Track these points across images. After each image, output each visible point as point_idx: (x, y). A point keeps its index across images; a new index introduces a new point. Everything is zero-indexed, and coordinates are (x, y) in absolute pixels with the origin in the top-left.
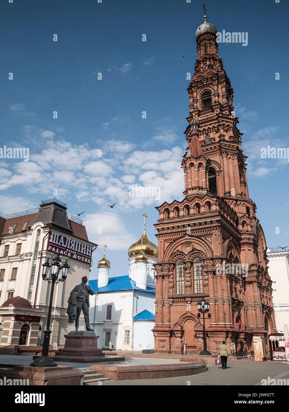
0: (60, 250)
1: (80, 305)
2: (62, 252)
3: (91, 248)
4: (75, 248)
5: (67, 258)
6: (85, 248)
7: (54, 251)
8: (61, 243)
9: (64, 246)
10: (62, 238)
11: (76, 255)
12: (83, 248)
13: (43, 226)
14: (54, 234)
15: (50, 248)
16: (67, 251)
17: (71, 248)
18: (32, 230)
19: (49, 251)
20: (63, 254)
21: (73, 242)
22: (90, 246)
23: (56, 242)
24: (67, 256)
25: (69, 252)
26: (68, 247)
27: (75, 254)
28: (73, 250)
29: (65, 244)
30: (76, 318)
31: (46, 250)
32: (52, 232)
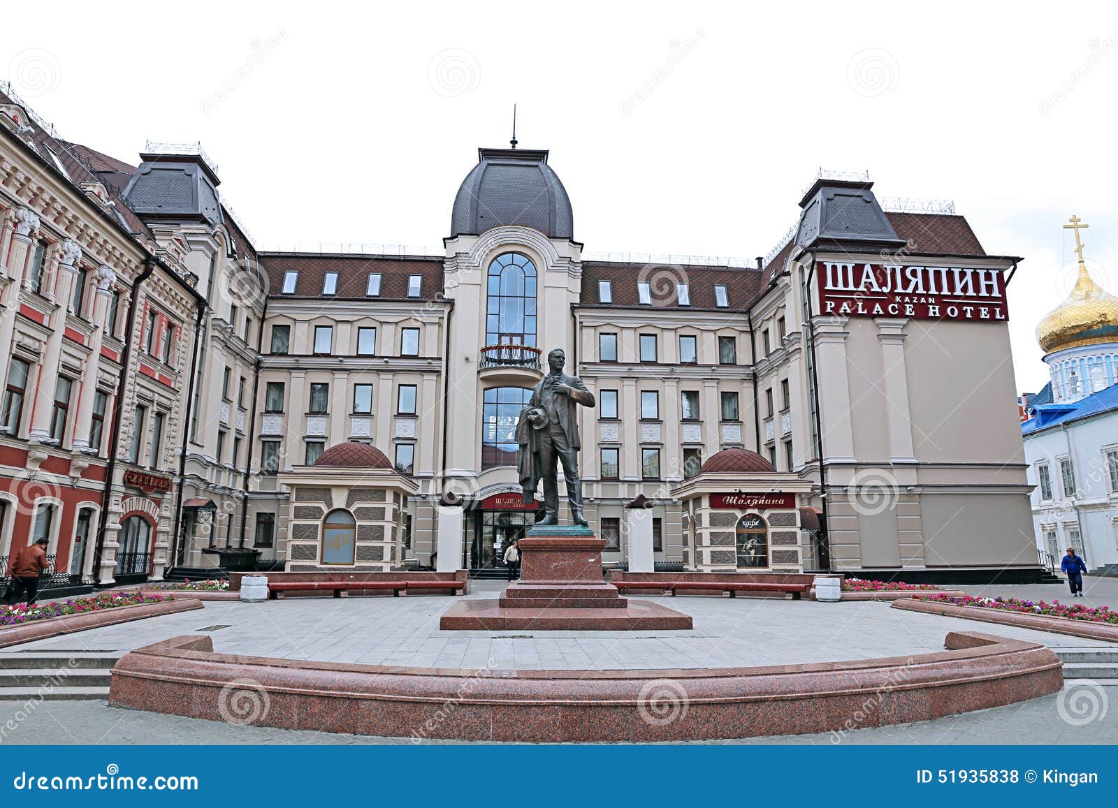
0: (870, 304)
1: (540, 444)
2: (877, 308)
3: (994, 273)
4: (927, 287)
5: (904, 321)
6: (969, 278)
7: (849, 311)
8: (868, 285)
9: (880, 291)
10: (868, 269)
11: (937, 307)
12: (961, 280)
14: (834, 268)
15: (830, 305)
16: (898, 303)
17: (910, 290)
19: (829, 314)
20: (882, 312)
21: (914, 273)
22: (988, 270)
23: (846, 284)
24: (902, 315)
25: (907, 303)
26: (899, 290)
27: (932, 304)
28: (920, 296)
29: (883, 284)
31: (819, 314)
32: (825, 263)
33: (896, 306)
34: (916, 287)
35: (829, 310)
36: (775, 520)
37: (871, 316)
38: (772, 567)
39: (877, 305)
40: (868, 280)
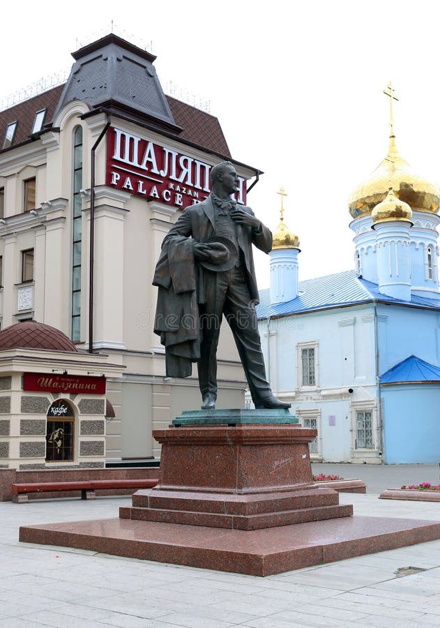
0: (149, 184)
1: (212, 292)
2: (154, 191)
3: (242, 180)
4: (194, 181)
5: (174, 210)
7: (131, 188)
8: (149, 164)
9: (158, 173)
10: (150, 147)
13: (85, 110)
14: (123, 137)
15: (116, 177)
16: (170, 190)
17: (181, 180)
18: (57, 130)
19: (113, 186)
20: (157, 196)
21: (186, 161)
23: (131, 159)
24: (173, 204)
25: (178, 192)
26: (173, 177)
27: (195, 198)
28: (188, 187)
29: (161, 167)
30: (198, 355)
31: (104, 184)
32: (115, 130)
33: (170, 192)
34: (186, 179)
35: (114, 182)
37: (149, 199)
38: (79, 459)
39: (155, 188)
40: (149, 159)
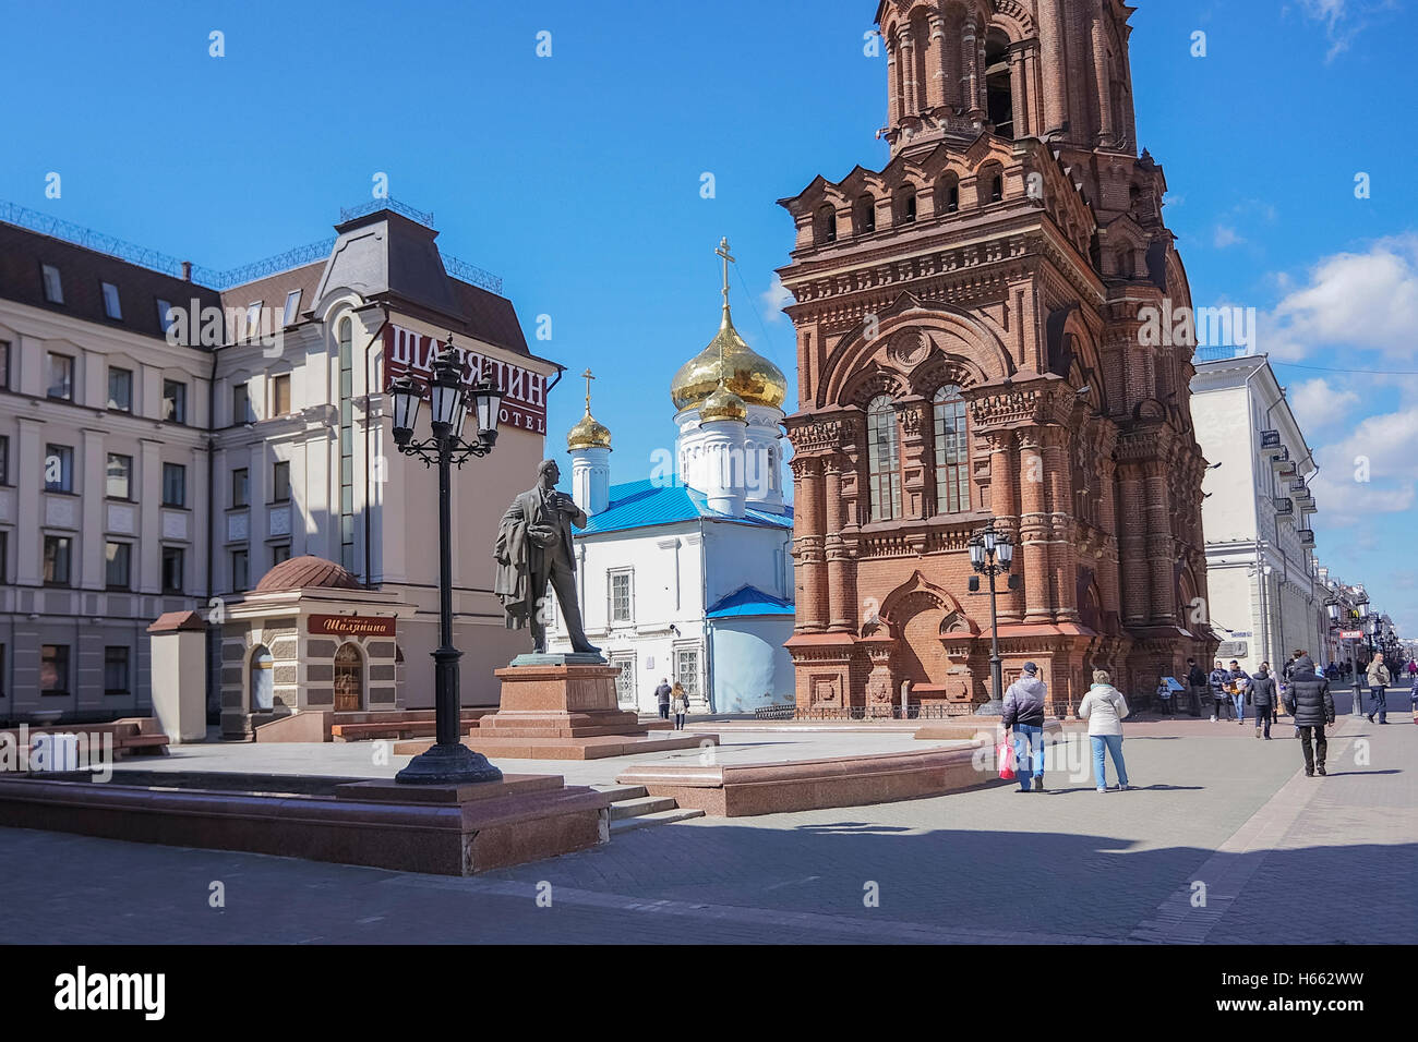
3: (541, 378)
6: (520, 379)
10: (434, 344)
12: (514, 380)
13: (358, 304)
14: (402, 333)
15: (396, 380)
18: (321, 321)
21: (475, 359)
22: (536, 373)
23: (412, 360)
30: (530, 612)
31: (382, 390)
32: (394, 326)
36: (375, 650)
38: (371, 707)
40: (433, 360)
